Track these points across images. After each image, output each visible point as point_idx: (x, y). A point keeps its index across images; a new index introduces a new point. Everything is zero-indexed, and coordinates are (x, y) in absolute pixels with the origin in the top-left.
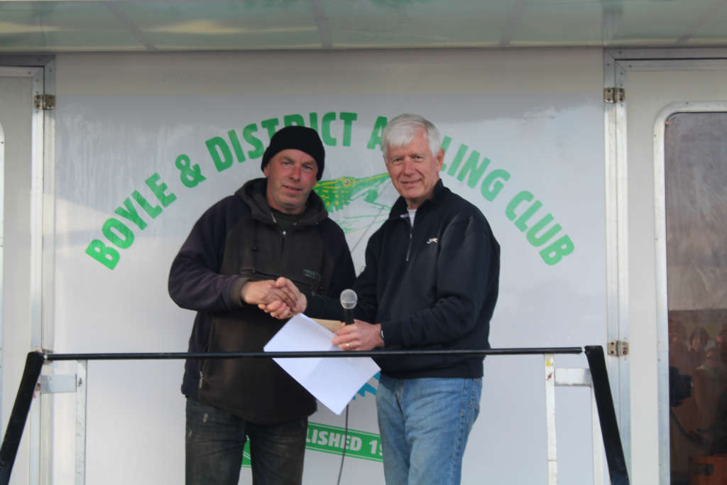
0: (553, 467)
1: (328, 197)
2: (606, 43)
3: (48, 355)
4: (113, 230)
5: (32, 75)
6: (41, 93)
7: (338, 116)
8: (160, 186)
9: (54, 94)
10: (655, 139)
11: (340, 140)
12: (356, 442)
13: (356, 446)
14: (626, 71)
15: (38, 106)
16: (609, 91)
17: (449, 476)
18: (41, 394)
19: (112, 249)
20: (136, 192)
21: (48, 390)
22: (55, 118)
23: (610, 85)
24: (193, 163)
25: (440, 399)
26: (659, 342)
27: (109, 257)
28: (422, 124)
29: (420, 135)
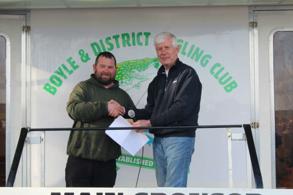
0: (231, 172)
1: (139, 66)
2: (250, 4)
3: (30, 129)
4: (54, 79)
5: (21, 18)
6: (25, 25)
7: (143, 34)
8: (72, 62)
9: (30, 25)
10: (269, 42)
11: (144, 43)
12: (151, 163)
13: (151, 164)
14: (258, 15)
15: (24, 30)
16: (251, 23)
17: (182, 176)
18: (27, 145)
19: (54, 87)
20: (63, 64)
21: (30, 143)
22: (30, 35)
23: (252, 21)
24: (85, 53)
25: (179, 145)
26: (271, 123)
27: (52, 90)
28: (170, 35)
29: (169, 39)
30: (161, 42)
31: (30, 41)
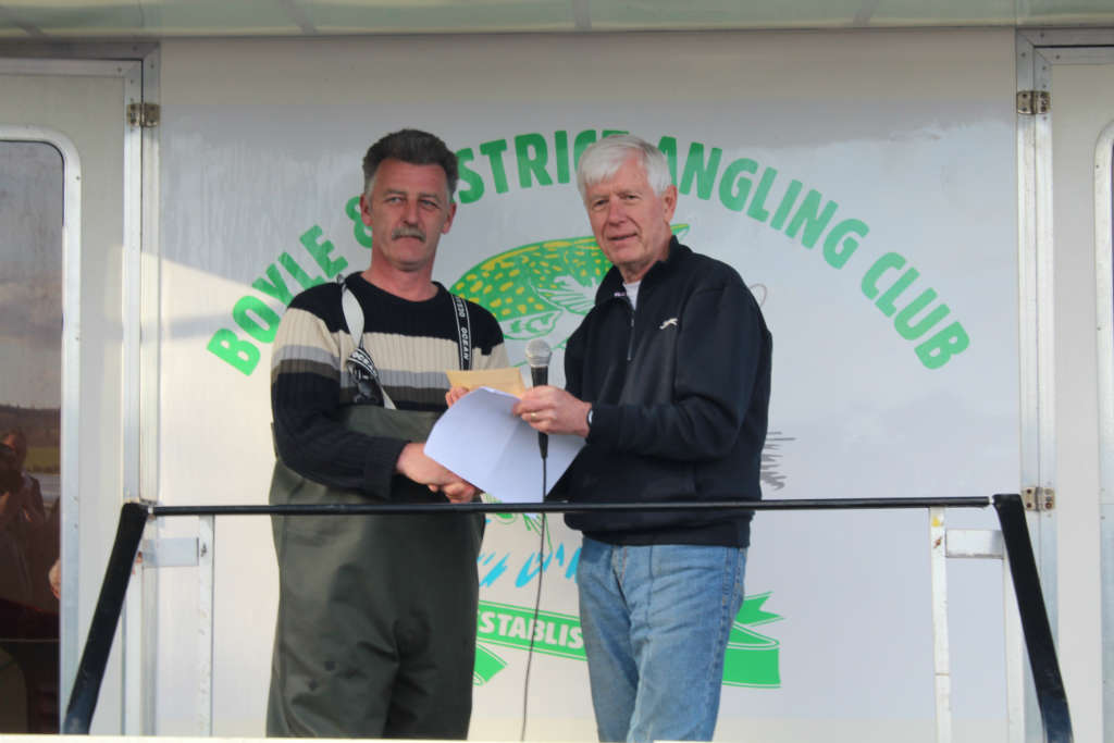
0: (944, 684)
1: (583, 263)
2: (1020, 21)
3: (155, 509)
4: (250, 314)
5: (122, 74)
6: (137, 100)
8: (322, 246)
9: (157, 103)
10: (1097, 170)
14: (1051, 65)
15: (133, 121)
16: (1025, 96)
18: (143, 568)
19: (248, 343)
20: (284, 255)
21: (153, 561)
22: (159, 141)
23: (1027, 86)
25: (691, 578)
26: (1103, 490)
27: (243, 356)
28: (637, 147)
29: (633, 162)
30: (605, 176)
31: (157, 164)
